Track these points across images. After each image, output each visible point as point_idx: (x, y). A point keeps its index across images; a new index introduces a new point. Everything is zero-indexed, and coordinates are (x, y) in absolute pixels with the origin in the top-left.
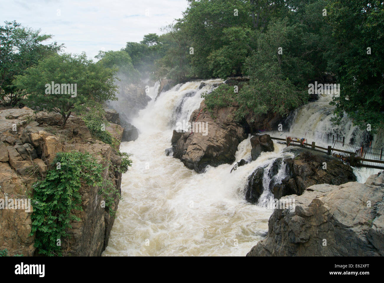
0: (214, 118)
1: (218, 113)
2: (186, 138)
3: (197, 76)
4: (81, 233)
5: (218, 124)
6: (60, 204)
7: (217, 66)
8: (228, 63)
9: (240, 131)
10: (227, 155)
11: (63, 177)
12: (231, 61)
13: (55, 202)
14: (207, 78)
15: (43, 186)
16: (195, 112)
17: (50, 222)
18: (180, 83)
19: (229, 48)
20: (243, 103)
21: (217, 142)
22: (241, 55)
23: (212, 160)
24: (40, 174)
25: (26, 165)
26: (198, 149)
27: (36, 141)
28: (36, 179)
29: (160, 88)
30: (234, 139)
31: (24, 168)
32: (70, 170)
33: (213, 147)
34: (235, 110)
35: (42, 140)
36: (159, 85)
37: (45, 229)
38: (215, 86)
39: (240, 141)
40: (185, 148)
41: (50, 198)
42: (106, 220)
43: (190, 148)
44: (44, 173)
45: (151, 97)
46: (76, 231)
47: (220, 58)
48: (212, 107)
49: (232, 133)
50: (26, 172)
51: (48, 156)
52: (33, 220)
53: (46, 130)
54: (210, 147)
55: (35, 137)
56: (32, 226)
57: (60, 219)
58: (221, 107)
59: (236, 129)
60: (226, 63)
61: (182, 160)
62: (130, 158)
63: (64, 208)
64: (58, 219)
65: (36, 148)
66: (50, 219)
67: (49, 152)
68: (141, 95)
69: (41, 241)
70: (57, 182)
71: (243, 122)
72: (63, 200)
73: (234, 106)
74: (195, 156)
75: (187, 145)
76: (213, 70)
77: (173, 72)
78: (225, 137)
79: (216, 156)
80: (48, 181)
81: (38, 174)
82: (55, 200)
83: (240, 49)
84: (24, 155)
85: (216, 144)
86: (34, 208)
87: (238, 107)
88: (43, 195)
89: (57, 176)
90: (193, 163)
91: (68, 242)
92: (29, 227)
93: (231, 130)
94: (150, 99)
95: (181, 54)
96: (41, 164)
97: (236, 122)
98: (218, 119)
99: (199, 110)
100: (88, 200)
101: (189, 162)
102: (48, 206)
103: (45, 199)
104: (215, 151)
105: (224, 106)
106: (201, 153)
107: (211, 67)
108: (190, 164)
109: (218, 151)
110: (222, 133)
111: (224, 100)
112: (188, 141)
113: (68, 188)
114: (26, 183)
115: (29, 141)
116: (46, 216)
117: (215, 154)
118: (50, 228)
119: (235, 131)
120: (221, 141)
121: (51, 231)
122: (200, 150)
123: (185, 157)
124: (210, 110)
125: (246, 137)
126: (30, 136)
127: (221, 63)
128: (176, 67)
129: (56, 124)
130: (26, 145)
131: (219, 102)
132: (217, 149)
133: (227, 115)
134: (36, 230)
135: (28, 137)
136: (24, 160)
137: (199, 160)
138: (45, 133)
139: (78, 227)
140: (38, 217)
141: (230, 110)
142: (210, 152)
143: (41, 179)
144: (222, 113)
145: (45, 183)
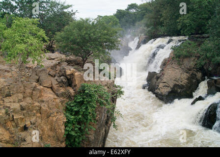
0: (180, 65)
1: (183, 61)
2: (158, 78)
3: (166, 34)
4: (93, 138)
5: (182, 69)
6: (83, 118)
7: (184, 26)
8: (193, 25)
9: (199, 75)
10: (188, 92)
11: (85, 100)
12: (194, 23)
13: (80, 116)
14: (173, 35)
15: (73, 105)
16: (165, 60)
17: (76, 129)
18: (154, 38)
19: (194, 14)
20: (203, 55)
21: (181, 82)
22: (202, 19)
23: (177, 95)
24: (70, 97)
25: (62, 90)
26: (167, 86)
27: (68, 75)
28: (68, 100)
29: (139, 41)
30: (194, 81)
31: (61, 92)
32: (90, 95)
33: (178, 85)
34: (196, 60)
35: (72, 75)
36: (138, 40)
37: (73, 133)
38: (180, 41)
39: (198, 82)
40: (157, 84)
41: (77, 113)
42: (105, 130)
43: (161, 85)
44: (73, 96)
45: (132, 48)
46: (90, 136)
47: (186, 21)
48: (179, 57)
49: (193, 76)
50: (62, 95)
51: (75, 86)
52: (66, 127)
53: (75, 69)
54: (175, 85)
55: (68, 72)
56: (65, 130)
57: (82, 128)
58: (186, 57)
59: (197, 74)
60: (191, 25)
61: (154, 93)
62: (122, 90)
63: (85, 121)
64: (80, 128)
65: (68, 80)
66: (76, 127)
67: (77, 83)
68: (125, 46)
69: (70, 141)
70: (81, 103)
71: (201, 69)
72: (85, 115)
73: (195, 56)
74: (165, 91)
75: (159, 83)
76: (181, 29)
77: (149, 31)
78: (188, 79)
79: (180, 92)
80: (75, 102)
81: (69, 97)
82: (80, 114)
83: (202, 14)
84: (61, 84)
85: (180, 83)
86: (67, 119)
87: (199, 57)
88: (72, 111)
89: (82, 99)
90: (162, 96)
91: (85, 143)
92: (63, 131)
93: (192, 74)
94: (131, 49)
95: (156, 18)
96: (71, 91)
97: (196, 68)
98: (183, 65)
99: (169, 58)
100: (99, 116)
101: (160, 95)
102: (75, 118)
103: (73, 114)
104: (179, 89)
105: (188, 56)
106: (169, 89)
107: (179, 27)
108: (160, 97)
109: (182, 89)
110: (185, 76)
111: (188, 52)
112: (159, 80)
113: (89, 108)
114: (62, 102)
115: (64, 75)
116: (74, 124)
117: (179, 91)
118: (76, 133)
119: (196, 75)
120: (184, 82)
121: (76, 135)
122: (168, 87)
123: (157, 91)
124: (177, 59)
125: (204, 80)
126: (65, 71)
127: (187, 25)
128: (151, 27)
129: (78, 64)
130: (62, 77)
131: (184, 53)
132: (181, 87)
133: (190, 63)
134: (67, 133)
135: (63, 72)
136: (61, 87)
137: (167, 94)
138: (74, 70)
139: (92, 133)
140: (69, 125)
141: (192, 59)
142: (176, 89)
143: (71, 100)
144: (186, 62)
145: (73, 103)
